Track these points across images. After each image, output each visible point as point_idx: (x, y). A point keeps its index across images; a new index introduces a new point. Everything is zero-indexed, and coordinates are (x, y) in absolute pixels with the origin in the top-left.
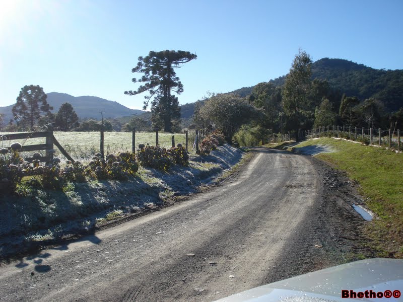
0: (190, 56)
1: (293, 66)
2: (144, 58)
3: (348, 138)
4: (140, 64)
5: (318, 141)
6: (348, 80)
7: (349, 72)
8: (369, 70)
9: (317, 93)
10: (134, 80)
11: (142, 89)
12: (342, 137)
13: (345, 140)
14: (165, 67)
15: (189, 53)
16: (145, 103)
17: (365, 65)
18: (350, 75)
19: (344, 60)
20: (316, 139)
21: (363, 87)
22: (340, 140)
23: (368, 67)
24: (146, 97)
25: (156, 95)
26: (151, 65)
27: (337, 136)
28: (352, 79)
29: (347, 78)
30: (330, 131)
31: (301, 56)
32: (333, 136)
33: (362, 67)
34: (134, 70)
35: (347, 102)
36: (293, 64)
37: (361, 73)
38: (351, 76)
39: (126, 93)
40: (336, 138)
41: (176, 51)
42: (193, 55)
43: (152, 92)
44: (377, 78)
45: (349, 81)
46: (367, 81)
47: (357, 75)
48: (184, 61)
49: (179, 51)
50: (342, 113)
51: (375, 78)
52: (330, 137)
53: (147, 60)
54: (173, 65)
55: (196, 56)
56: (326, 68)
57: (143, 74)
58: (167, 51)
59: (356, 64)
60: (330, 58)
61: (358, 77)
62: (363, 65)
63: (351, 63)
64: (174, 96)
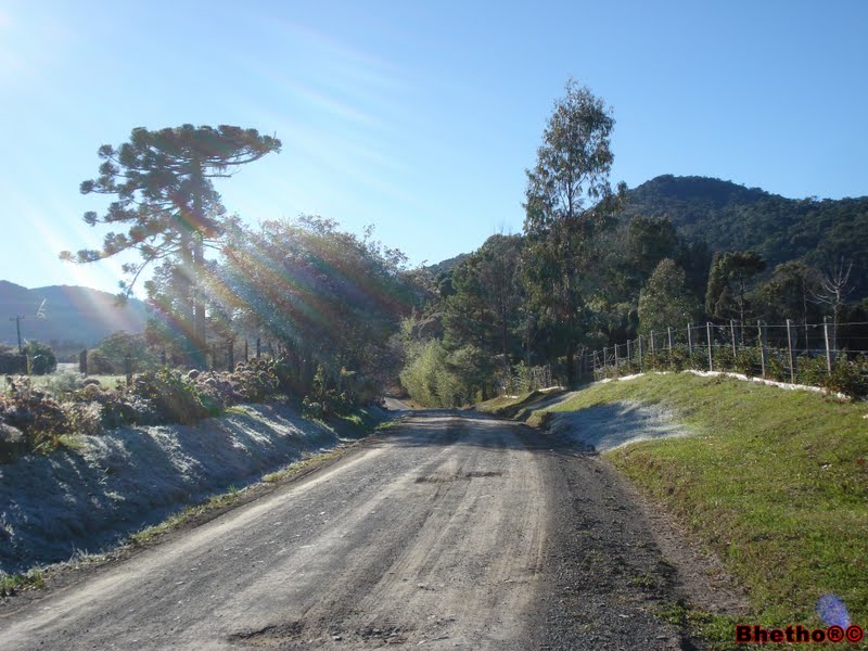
0: (259, 144)
1: (549, 138)
2: (116, 147)
3: (753, 369)
4: (107, 169)
5: (633, 387)
6: (724, 228)
7: (726, 209)
8: (777, 201)
9: (644, 252)
10: (91, 218)
11: (113, 246)
12: (728, 364)
13: (742, 377)
14: (185, 176)
15: (253, 132)
16: (122, 285)
17: (764, 190)
18: (728, 215)
19: (712, 180)
20: (630, 377)
21: (764, 245)
22: (718, 381)
23: (773, 196)
24: (126, 268)
25: (159, 262)
26: (143, 172)
27: (704, 366)
28: (734, 226)
29: (721, 223)
30: (679, 346)
31: (574, 103)
32: (690, 366)
33: (757, 194)
34: (87, 187)
35: (727, 268)
36: (550, 130)
37: (756, 208)
38: (730, 219)
39: (65, 255)
40: (701, 374)
41: (215, 127)
42: (268, 139)
43: (149, 253)
44: (797, 221)
45: (728, 230)
46: (771, 229)
47: (745, 215)
48: (243, 158)
49: (223, 128)
50: (713, 306)
51: (791, 222)
52: (680, 369)
53: (127, 155)
54: (209, 171)
55: (278, 143)
56: (667, 200)
57: (115, 197)
58: (188, 128)
59: (742, 188)
60: (676, 176)
61: (748, 222)
62: (759, 189)
63: (729, 186)
64: (215, 262)
